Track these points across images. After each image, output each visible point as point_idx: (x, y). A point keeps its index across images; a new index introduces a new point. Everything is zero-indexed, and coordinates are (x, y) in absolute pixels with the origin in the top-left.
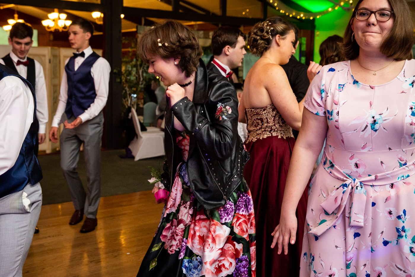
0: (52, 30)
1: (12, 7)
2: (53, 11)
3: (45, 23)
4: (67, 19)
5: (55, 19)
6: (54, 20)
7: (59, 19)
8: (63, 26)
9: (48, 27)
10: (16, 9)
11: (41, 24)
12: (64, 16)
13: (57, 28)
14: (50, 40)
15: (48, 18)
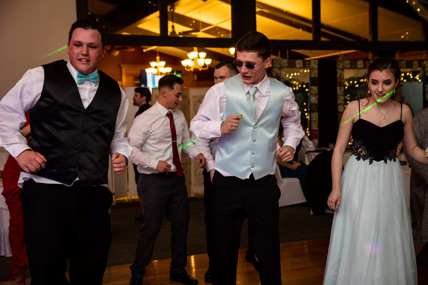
0: (192, 69)
1: (154, 49)
2: (193, 50)
3: (184, 63)
4: (207, 57)
5: (194, 58)
6: (193, 60)
7: (199, 58)
8: (203, 65)
9: (188, 67)
10: (158, 50)
11: (181, 64)
12: (203, 54)
13: (196, 67)
14: (194, 81)
15: (187, 58)
